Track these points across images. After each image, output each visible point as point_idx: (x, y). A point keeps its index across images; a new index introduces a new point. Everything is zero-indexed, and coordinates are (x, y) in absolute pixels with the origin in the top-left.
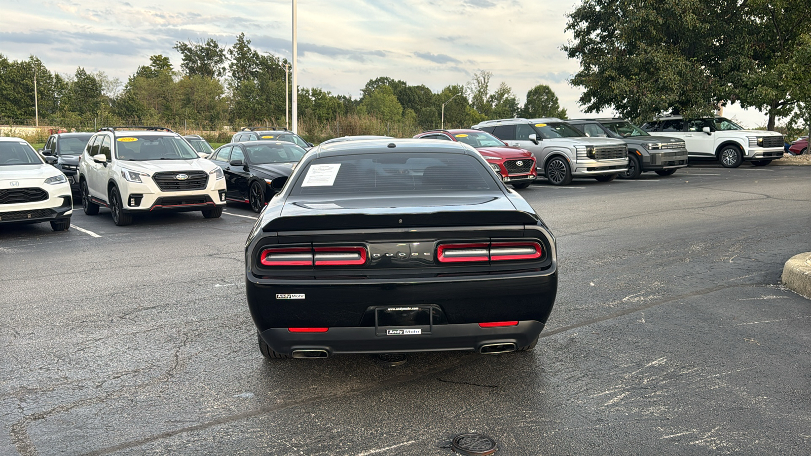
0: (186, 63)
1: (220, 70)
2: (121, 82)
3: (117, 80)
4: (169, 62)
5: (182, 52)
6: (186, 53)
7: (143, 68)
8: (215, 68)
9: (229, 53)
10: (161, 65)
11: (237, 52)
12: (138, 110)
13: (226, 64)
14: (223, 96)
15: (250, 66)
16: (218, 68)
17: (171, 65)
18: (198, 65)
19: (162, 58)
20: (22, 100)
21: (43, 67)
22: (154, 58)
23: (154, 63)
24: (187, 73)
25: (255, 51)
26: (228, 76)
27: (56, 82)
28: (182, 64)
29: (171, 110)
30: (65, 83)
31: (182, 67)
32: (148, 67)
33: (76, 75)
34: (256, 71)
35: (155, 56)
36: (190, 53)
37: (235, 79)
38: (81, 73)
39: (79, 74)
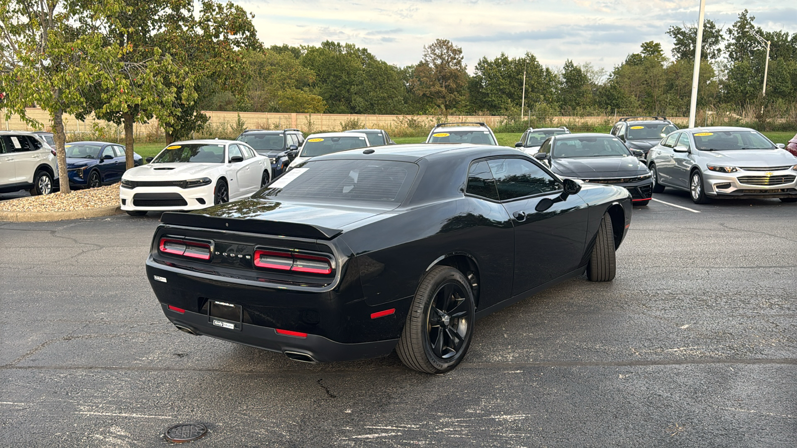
0: (678, 48)
1: (714, 52)
2: (606, 72)
3: (603, 69)
4: (660, 48)
5: (674, 36)
6: (679, 37)
7: (634, 56)
8: (709, 50)
9: (728, 33)
10: (652, 51)
11: (737, 30)
12: (618, 98)
13: (722, 45)
14: (714, 79)
15: (751, 45)
16: (712, 50)
17: (662, 50)
18: (690, 48)
19: (654, 44)
20: (516, 93)
21: (537, 62)
22: (645, 45)
23: (644, 50)
24: (678, 57)
25: (759, 28)
26: (724, 57)
27: (546, 76)
28: (673, 49)
29: (652, 96)
30: (554, 75)
31: (673, 52)
32: (638, 55)
33: (564, 68)
34: (758, 50)
35: (646, 43)
36: (683, 37)
37: (732, 60)
38: (569, 65)
39: (567, 66)
